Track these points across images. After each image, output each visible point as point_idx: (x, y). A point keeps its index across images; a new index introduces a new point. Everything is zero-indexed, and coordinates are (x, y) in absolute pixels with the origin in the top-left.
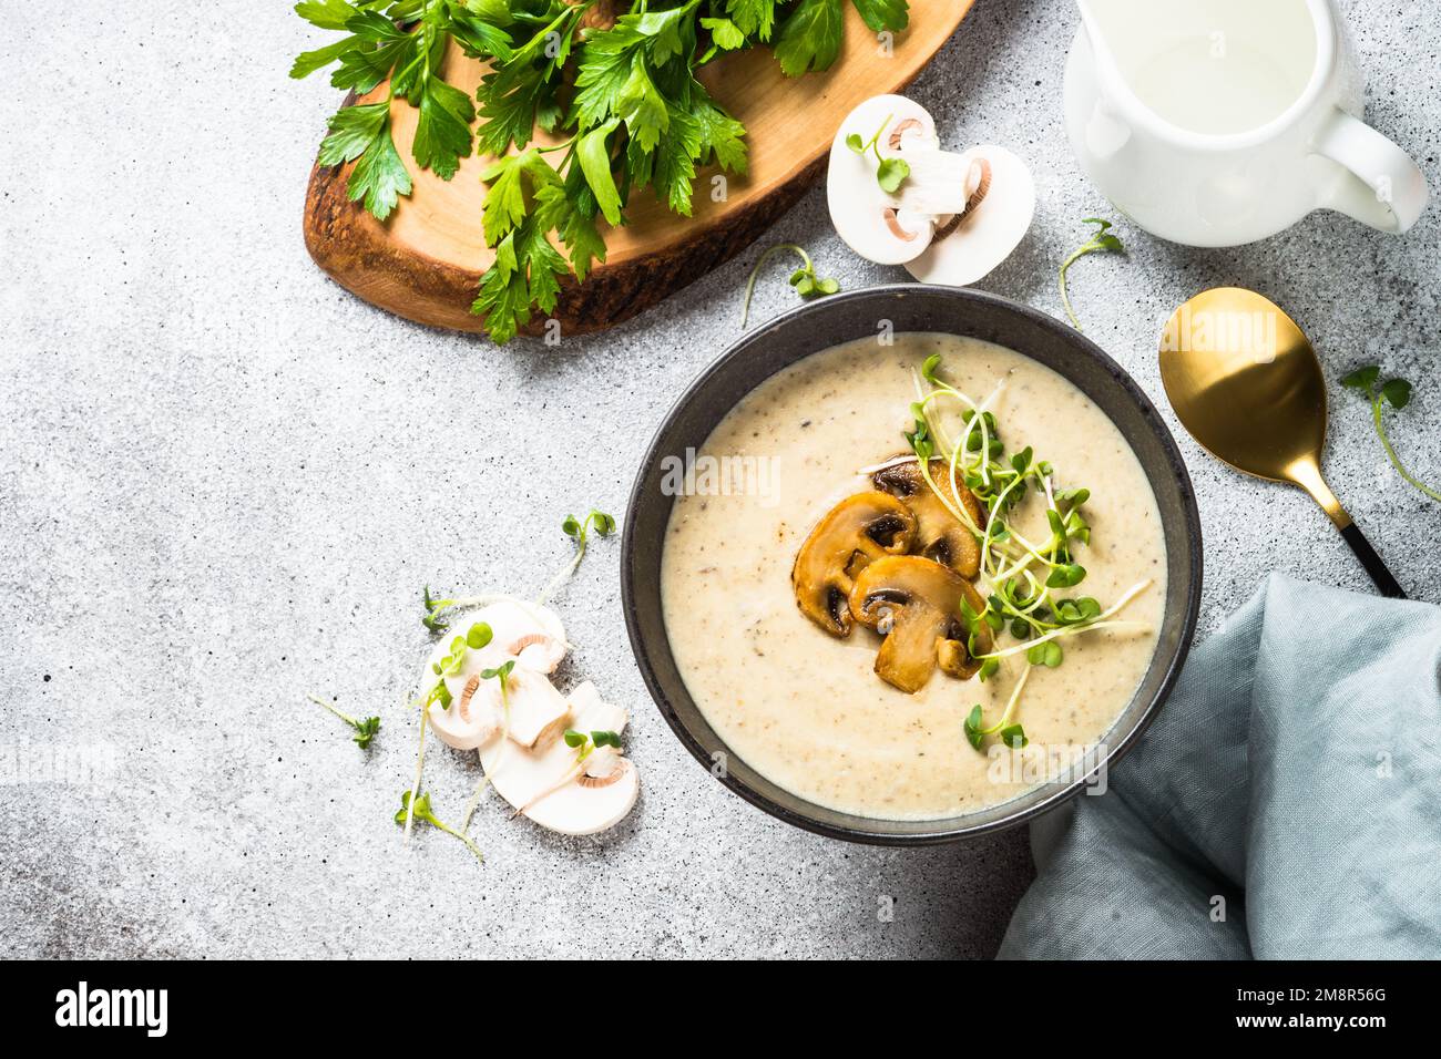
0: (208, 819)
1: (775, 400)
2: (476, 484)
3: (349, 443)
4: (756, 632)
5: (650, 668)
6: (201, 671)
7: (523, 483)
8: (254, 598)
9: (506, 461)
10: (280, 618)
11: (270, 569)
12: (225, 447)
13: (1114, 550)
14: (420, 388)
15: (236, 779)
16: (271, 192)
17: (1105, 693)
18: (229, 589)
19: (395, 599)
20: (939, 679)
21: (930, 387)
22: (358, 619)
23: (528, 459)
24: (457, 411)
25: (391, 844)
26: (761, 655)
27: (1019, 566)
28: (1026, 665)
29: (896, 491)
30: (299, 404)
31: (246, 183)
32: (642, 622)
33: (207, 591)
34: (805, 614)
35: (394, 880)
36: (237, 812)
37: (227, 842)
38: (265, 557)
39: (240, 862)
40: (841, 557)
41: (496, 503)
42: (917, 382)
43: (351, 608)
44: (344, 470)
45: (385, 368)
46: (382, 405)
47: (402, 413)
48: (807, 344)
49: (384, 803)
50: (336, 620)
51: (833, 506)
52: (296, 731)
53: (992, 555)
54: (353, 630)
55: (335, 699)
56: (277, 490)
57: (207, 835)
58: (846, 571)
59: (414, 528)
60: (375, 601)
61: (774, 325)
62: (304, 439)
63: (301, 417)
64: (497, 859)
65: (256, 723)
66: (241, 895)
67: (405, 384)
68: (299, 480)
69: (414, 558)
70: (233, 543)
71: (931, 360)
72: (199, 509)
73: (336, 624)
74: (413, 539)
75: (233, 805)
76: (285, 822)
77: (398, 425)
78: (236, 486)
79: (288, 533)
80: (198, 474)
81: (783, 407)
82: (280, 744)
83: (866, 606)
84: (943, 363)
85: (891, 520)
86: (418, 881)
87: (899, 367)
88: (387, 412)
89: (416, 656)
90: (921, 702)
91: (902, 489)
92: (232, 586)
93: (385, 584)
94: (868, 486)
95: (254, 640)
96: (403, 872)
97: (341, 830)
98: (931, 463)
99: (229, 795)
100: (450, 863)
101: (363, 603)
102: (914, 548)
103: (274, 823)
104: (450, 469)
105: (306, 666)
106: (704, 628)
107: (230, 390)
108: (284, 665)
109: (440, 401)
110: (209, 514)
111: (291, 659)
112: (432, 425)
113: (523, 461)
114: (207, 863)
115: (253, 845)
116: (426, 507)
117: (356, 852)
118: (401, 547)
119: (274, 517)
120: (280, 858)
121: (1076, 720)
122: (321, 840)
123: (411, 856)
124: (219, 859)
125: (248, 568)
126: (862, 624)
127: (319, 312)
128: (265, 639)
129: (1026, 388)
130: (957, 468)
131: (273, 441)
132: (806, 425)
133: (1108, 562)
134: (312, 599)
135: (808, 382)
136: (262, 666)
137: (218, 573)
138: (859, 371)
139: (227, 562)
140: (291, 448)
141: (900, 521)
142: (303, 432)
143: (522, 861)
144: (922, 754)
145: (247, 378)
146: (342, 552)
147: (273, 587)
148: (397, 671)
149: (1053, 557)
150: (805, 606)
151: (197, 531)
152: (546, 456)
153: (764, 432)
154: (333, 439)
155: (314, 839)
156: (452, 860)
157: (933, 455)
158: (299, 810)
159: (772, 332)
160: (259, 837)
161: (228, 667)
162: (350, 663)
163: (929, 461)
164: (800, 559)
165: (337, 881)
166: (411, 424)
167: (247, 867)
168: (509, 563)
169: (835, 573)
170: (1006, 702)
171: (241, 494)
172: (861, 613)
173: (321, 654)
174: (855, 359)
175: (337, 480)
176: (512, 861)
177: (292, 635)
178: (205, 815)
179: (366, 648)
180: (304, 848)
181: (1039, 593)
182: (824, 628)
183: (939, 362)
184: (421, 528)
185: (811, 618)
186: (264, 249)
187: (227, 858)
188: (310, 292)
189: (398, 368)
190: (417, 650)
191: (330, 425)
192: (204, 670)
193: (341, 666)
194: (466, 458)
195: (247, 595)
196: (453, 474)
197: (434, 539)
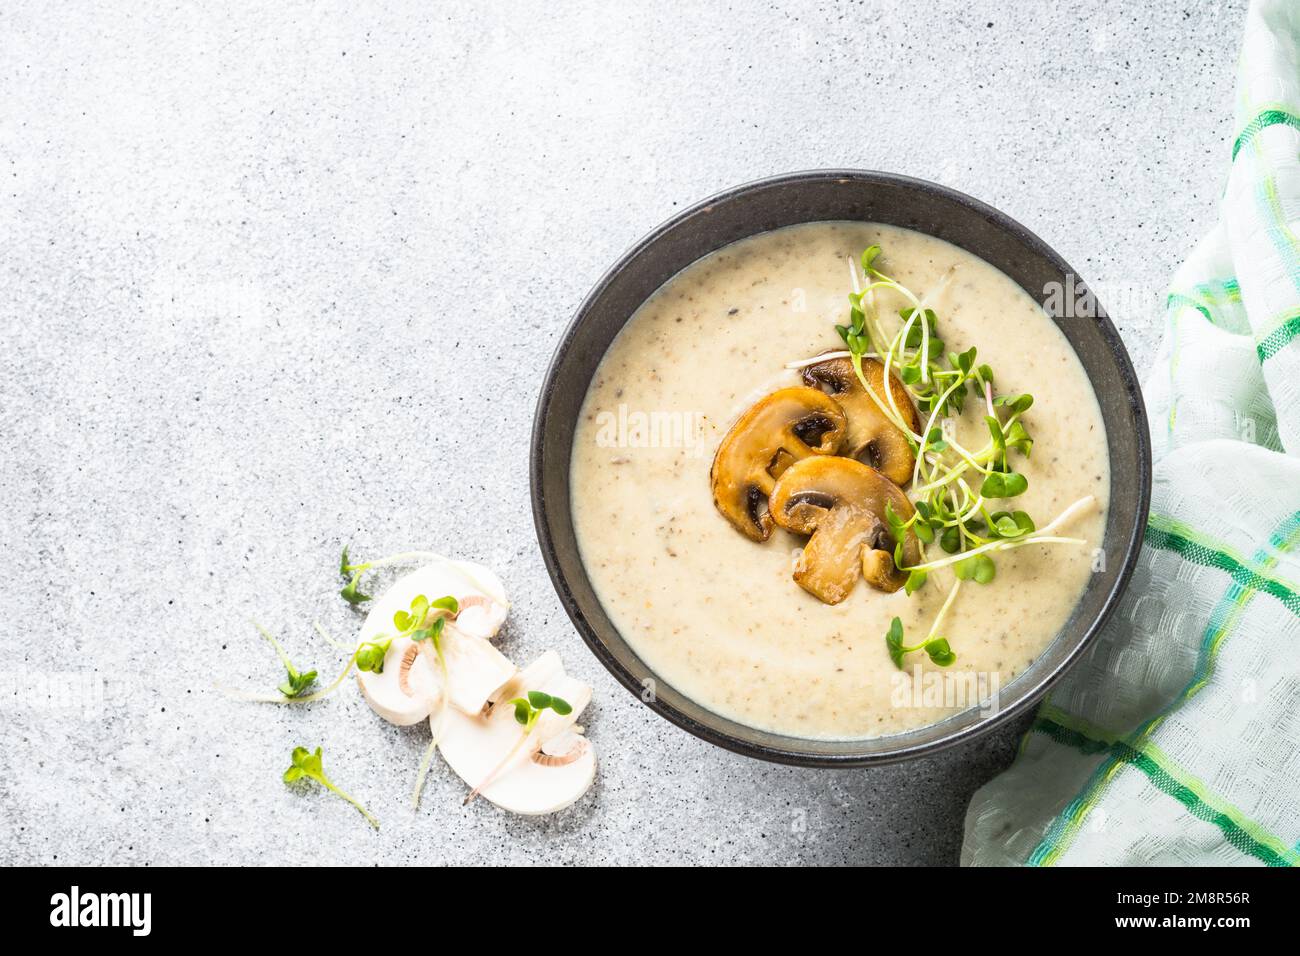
0: (85, 770)
1: (701, 284)
2: (381, 424)
3: (248, 376)
4: (670, 529)
5: (556, 563)
6: (82, 613)
7: (432, 426)
8: (141, 536)
9: (415, 401)
10: (167, 558)
11: (161, 506)
12: (116, 375)
13: (1055, 464)
14: (326, 320)
15: (115, 728)
16: (173, 105)
17: (1039, 615)
18: (114, 526)
19: (291, 543)
20: (862, 591)
21: (868, 279)
22: (252, 564)
23: (439, 400)
24: (363, 347)
25: (279, 804)
26: (674, 555)
27: (952, 474)
28: (955, 580)
29: (826, 387)
30: (196, 332)
31: (147, 95)
32: (550, 512)
33: (91, 527)
34: (723, 514)
35: (280, 843)
36: (116, 764)
37: (103, 795)
38: (154, 493)
39: (118, 817)
40: (764, 456)
41: (403, 445)
42: (853, 273)
43: (244, 551)
44: (241, 404)
45: (290, 299)
46: (284, 337)
47: (305, 346)
48: (739, 228)
49: (272, 761)
50: (228, 564)
51: (758, 401)
52: (182, 680)
53: (927, 463)
54: (246, 576)
55: (224, 647)
56: (169, 422)
57: (82, 789)
58: (769, 471)
59: (315, 469)
60: (271, 546)
61: (706, 205)
62: (200, 369)
63: (198, 346)
64: (392, 824)
65: (139, 669)
66: (117, 853)
67: (309, 316)
68: (194, 413)
69: (312, 501)
70: (121, 477)
71: (870, 252)
72: (86, 439)
73: (228, 568)
74: (313, 480)
75: (111, 757)
76: (167, 777)
77: (301, 358)
78: (125, 416)
79: (179, 469)
80: (85, 402)
81: (710, 292)
82: (162, 694)
83: (788, 510)
84: (883, 255)
85: (820, 419)
86: (307, 844)
87: (836, 256)
88: (290, 344)
89: (312, 605)
90: (843, 614)
91: (833, 385)
92: (117, 522)
93: (281, 526)
94: (797, 381)
95: (139, 581)
96: (290, 834)
97: (227, 788)
98: (865, 361)
99: (107, 746)
100: (341, 827)
101: (256, 545)
102: (843, 450)
103: (154, 777)
104: (354, 407)
105: (194, 612)
106: (614, 523)
107: (124, 315)
108: (171, 610)
109: (346, 335)
110: (95, 445)
111: (178, 603)
112: (337, 360)
113: (432, 402)
114: (82, 817)
115: (131, 800)
116: (328, 447)
117: (241, 812)
118: (299, 488)
119: (165, 451)
120: (159, 815)
121: (1007, 642)
122: (203, 798)
123: (300, 818)
124: (94, 814)
125: (136, 504)
126: (783, 527)
127: (220, 235)
128: (152, 581)
129: (969, 286)
130: (891, 365)
131: (167, 370)
132: (734, 312)
133: (1049, 476)
134: (203, 541)
135: (737, 268)
136: (147, 610)
137: (104, 509)
138: (792, 257)
139: (114, 498)
140: (186, 378)
141: (830, 421)
142: (199, 362)
143: (418, 828)
144: (840, 670)
145: (141, 303)
146: (237, 491)
147: (162, 525)
148: (292, 620)
149: (990, 466)
150: (722, 506)
151: (82, 462)
152: (457, 398)
153: (688, 318)
154: (232, 371)
155: (196, 796)
156: (344, 824)
157: (867, 351)
158: (181, 765)
159: (703, 213)
160: (137, 792)
161: (111, 609)
162: (241, 610)
163: (862, 359)
164: (720, 455)
165: (220, 842)
166: (315, 358)
167: (124, 824)
168: (415, 509)
169: (758, 473)
170: (932, 619)
171: (131, 426)
172: (782, 517)
173: (210, 599)
174: (788, 245)
175: (233, 414)
176: (408, 827)
177: (179, 577)
178: (81, 766)
179: (259, 594)
180: (186, 805)
181: (972, 502)
182: (741, 531)
183: (878, 255)
184: (321, 469)
185: (729, 519)
186: (164, 166)
187: (103, 813)
188: (213, 213)
189: (303, 297)
190: (314, 598)
191: (228, 355)
192: (86, 611)
193: (232, 613)
194: (372, 396)
195: (134, 532)
196: (358, 413)
197: (336, 482)
